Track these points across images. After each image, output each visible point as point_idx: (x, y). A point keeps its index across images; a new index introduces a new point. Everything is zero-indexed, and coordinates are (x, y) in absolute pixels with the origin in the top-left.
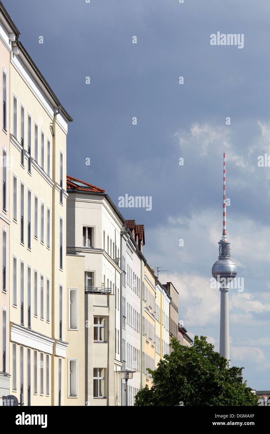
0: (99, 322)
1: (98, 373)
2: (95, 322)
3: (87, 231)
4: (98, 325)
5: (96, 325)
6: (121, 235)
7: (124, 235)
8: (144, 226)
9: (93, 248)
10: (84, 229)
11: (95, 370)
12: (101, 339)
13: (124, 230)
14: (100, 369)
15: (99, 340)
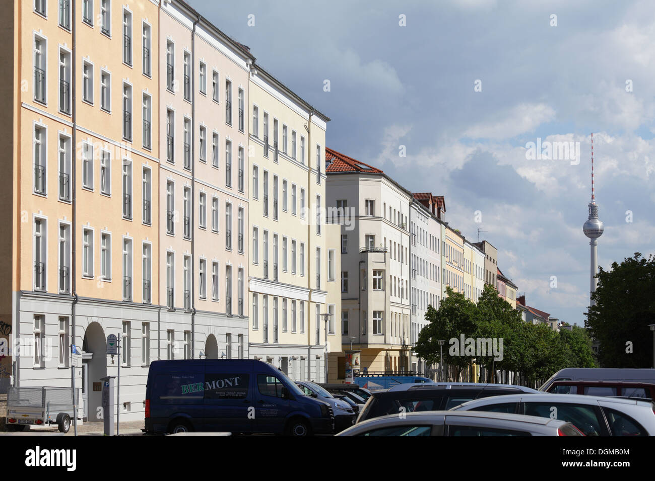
0: (377, 274)
1: (377, 315)
2: (375, 274)
3: (369, 203)
4: (377, 277)
5: (375, 277)
6: (410, 206)
7: (412, 205)
8: (444, 197)
9: (374, 216)
10: (367, 201)
11: (375, 313)
12: (379, 288)
13: (411, 201)
14: (380, 312)
15: (378, 289)
